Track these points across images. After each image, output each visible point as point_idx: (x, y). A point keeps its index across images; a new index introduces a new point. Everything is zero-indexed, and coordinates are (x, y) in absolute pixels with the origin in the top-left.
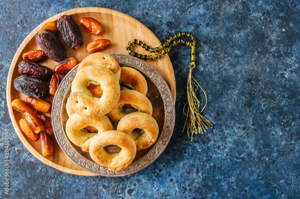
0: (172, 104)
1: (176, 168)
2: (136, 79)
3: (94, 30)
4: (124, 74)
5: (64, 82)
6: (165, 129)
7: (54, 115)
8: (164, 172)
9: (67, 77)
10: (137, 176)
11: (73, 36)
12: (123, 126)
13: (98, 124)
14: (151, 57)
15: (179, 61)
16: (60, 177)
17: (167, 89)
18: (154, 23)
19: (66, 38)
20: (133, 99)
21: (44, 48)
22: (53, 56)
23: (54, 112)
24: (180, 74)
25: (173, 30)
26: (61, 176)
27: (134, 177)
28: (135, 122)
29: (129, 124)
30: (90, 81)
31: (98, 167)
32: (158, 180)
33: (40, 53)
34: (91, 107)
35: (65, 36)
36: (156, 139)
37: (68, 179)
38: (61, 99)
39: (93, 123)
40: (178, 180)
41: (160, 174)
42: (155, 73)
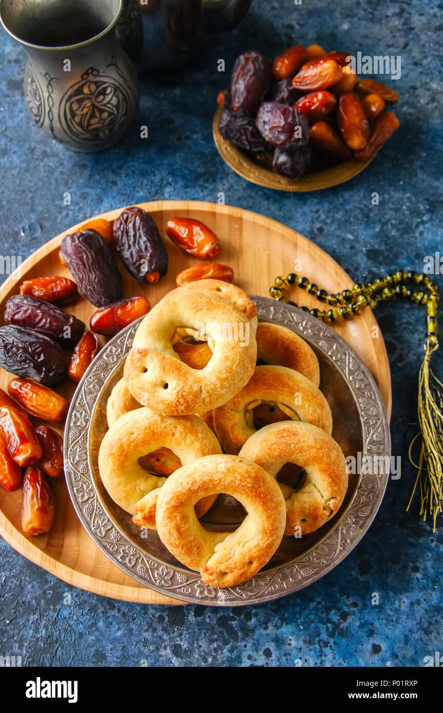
0: (382, 420)
1: (391, 613)
2: (293, 349)
3: (198, 244)
4: (266, 333)
5: (110, 347)
6: (362, 485)
7: (72, 425)
8: (353, 622)
9: (119, 337)
10: (277, 627)
11: (149, 249)
12: (256, 452)
13: (188, 441)
14: (330, 313)
15: (398, 334)
16: (55, 610)
17: (369, 384)
18: (337, 251)
19: (131, 252)
20: (287, 383)
21: (78, 264)
22: (94, 288)
23: (73, 417)
24: (400, 365)
25: (381, 267)
26: (58, 607)
27: (266, 628)
28: (288, 438)
29: (272, 445)
30: (184, 326)
31: (172, 572)
32: (335, 643)
33: (63, 282)
34: (179, 380)
35: (130, 247)
36: (341, 499)
37: (75, 618)
38: (97, 387)
39: (175, 437)
40: (396, 650)
41: (344, 625)
42: (339, 343)
